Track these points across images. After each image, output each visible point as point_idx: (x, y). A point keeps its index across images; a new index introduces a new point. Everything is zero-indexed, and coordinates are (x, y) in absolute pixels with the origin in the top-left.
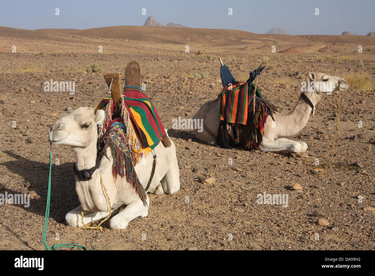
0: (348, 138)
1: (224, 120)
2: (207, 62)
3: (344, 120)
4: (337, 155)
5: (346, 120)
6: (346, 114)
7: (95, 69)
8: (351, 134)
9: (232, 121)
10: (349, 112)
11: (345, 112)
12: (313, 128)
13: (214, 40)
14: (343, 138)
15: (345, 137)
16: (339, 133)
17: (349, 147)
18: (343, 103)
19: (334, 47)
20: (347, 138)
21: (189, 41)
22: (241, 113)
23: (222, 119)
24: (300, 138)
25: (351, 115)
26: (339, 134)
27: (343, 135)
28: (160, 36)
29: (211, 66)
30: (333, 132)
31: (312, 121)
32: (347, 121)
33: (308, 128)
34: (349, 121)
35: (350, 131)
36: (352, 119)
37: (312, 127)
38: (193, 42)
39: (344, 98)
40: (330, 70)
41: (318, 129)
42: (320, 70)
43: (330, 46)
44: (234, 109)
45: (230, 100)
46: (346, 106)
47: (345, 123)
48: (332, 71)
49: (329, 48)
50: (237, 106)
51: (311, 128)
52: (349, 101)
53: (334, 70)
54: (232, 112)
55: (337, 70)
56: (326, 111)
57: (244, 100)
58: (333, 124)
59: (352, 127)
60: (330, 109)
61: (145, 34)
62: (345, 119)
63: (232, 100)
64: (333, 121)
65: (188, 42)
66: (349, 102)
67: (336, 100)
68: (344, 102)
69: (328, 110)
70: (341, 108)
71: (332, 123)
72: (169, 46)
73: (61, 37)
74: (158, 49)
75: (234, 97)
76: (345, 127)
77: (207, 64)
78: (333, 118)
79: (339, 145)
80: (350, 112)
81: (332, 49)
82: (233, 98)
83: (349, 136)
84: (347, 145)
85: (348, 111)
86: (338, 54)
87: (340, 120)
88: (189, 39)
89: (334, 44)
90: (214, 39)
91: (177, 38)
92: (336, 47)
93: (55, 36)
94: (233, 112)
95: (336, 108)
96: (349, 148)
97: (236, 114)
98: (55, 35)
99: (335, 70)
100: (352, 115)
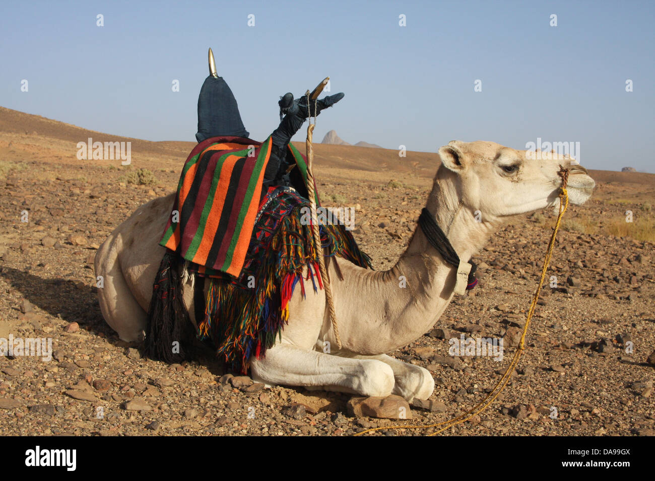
0: (587, 345)
1: (177, 249)
2: (383, 189)
3: (590, 295)
4: (522, 412)
5: (596, 295)
6: (600, 281)
7: (145, 179)
8: (600, 333)
9: (198, 256)
10: (607, 277)
11: (598, 277)
12: (498, 310)
13: (423, 169)
14: (569, 345)
15: (578, 341)
16: (565, 328)
17: (581, 375)
18: (598, 259)
19: (607, 186)
20: (582, 345)
21: (385, 168)
22: (231, 236)
23: (171, 244)
24: (441, 338)
25: (612, 285)
26: (565, 332)
27: (574, 333)
28: (341, 159)
29: (386, 196)
30: (550, 323)
31: (508, 293)
32: (600, 295)
33: (485, 309)
34: (604, 297)
35: (598, 323)
36: (611, 293)
37: (496, 308)
38: (390, 169)
39: (604, 250)
40: (593, 212)
41: (511, 312)
42: (575, 211)
43: (601, 185)
44: (213, 217)
45: (204, 185)
46: (604, 266)
47: (593, 301)
48: (596, 213)
49: (599, 188)
50: (221, 208)
51: (493, 310)
52: (611, 256)
53: (599, 212)
54: (203, 227)
55: (604, 213)
56: (554, 271)
57: (248, 191)
58: (558, 303)
59: (606, 314)
60: (565, 269)
61: (318, 155)
62: (594, 292)
63: (212, 185)
64: (562, 295)
65: (383, 170)
66: (612, 258)
67: (585, 252)
68: (601, 257)
69: (559, 271)
70: (591, 268)
71: (558, 300)
72: (349, 172)
73: (185, 151)
74: (330, 175)
75: (219, 178)
76: (589, 312)
77: (382, 192)
78: (565, 287)
79: (551, 369)
80: (611, 277)
81: (604, 189)
82: (215, 179)
83: (592, 339)
84: (577, 371)
85: (606, 274)
86: (612, 197)
87: (582, 294)
88: (384, 165)
89: (608, 183)
90: (423, 167)
91: (366, 163)
92: (611, 187)
93: (176, 150)
94: (207, 225)
95: (579, 267)
96: (579, 379)
97: (214, 235)
98: (176, 148)
99: (601, 213)
100: (614, 285)
